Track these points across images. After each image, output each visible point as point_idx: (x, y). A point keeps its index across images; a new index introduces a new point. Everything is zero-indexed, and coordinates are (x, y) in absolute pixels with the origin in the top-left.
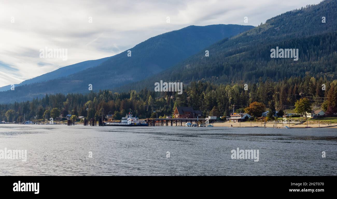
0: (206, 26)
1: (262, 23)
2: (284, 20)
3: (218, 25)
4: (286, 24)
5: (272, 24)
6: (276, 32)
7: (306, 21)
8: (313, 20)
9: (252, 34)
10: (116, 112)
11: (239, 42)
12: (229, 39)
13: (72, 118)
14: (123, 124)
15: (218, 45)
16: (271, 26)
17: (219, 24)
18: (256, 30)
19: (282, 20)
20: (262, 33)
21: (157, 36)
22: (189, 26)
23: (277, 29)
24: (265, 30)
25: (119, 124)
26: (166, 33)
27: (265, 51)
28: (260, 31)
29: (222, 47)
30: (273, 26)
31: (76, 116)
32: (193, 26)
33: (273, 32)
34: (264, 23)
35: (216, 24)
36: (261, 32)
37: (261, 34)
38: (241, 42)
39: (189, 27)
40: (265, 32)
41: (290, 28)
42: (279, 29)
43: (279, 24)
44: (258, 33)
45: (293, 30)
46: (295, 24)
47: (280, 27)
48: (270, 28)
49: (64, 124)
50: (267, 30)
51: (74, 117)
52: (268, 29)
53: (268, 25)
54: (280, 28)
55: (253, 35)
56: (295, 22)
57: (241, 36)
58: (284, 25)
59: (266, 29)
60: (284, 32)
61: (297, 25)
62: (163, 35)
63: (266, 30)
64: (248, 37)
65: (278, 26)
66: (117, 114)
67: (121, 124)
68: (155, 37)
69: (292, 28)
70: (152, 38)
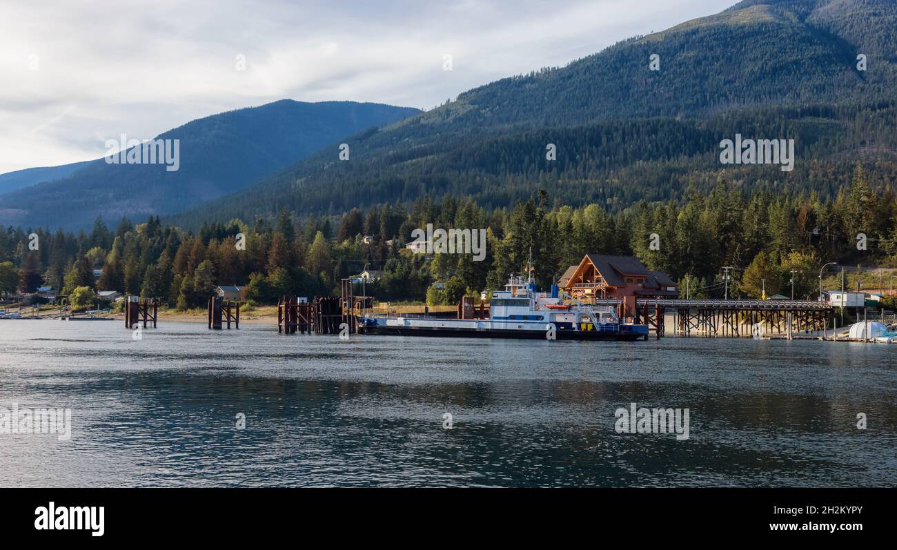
0: (317, 104)
1: (449, 100)
2: (499, 94)
3: (344, 102)
4: (504, 104)
5: (473, 103)
6: (485, 118)
7: (546, 99)
8: (561, 99)
9: (431, 121)
10: (254, 279)
11: (406, 138)
12: (380, 130)
13: (78, 295)
14: (501, 326)
15: (359, 141)
16: (471, 107)
17: (345, 100)
18: (439, 112)
19: (494, 95)
20: (455, 120)
21: (207, 117)
22: (281, 99)
23: (486, 112)
24: (458, 114)
25: (473, 325)
26: (229, 113)
27: (486, 154)
28: (448, 115)
29: (367, 147)
30: (476, 106)
31: (90, 290)
32: (290, 100)
33: (478, 119)
34: (453, 99)
35: (339, 100)
36: (450, 118)
37: (451, 121)
38: (409, 136)
39: (280, 101)
40: (461, 119)
41: (515, 112)
42: (489, 113)
43: (488, 103)
44: (444, 119)
45: (521, 116)
46: (525, 105)
47: (493, 108)
48: (471, 111)
49: (63, 319)
50: (464, 115)
51: (83, 294)
52: (467, 112)
53: (465, 104)
54: (491, 111)
55: (433, 123)
56: (523, 99)
57: (407, 126)
58: (499, 106)
59: (462, 112)
60: (501, 120)
61: (528, 107)
62: (222, 115)
63: (461, 114)
64: (423, 126)
65: (488, 107)
66: (260, 285)
67: (487, 325)
68: (204, 118)
69: (518, 113)
70: (196, 121)
